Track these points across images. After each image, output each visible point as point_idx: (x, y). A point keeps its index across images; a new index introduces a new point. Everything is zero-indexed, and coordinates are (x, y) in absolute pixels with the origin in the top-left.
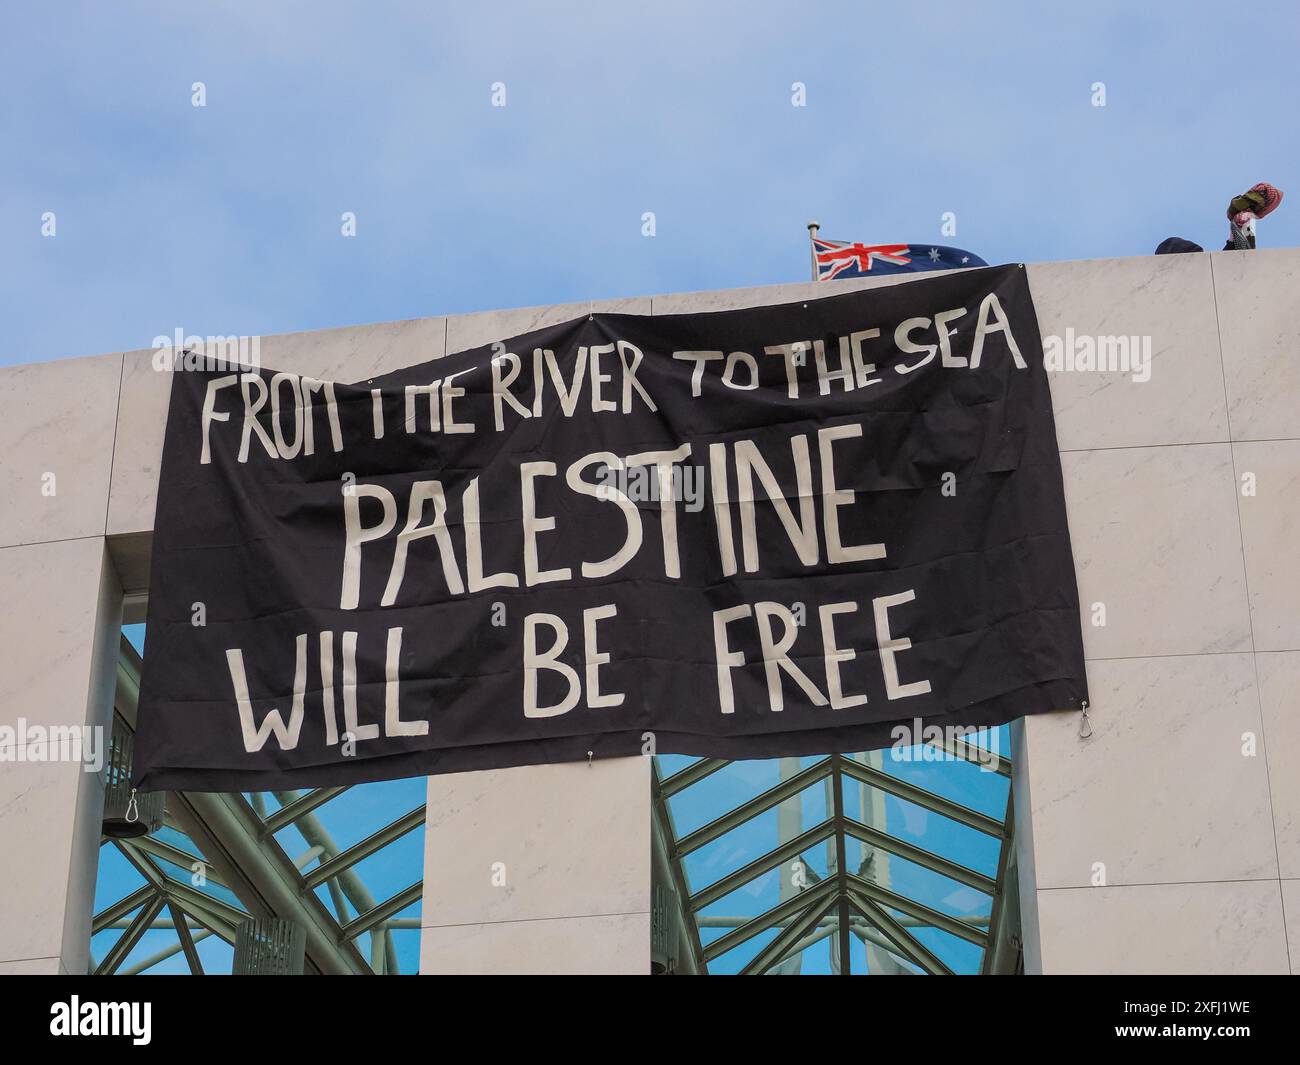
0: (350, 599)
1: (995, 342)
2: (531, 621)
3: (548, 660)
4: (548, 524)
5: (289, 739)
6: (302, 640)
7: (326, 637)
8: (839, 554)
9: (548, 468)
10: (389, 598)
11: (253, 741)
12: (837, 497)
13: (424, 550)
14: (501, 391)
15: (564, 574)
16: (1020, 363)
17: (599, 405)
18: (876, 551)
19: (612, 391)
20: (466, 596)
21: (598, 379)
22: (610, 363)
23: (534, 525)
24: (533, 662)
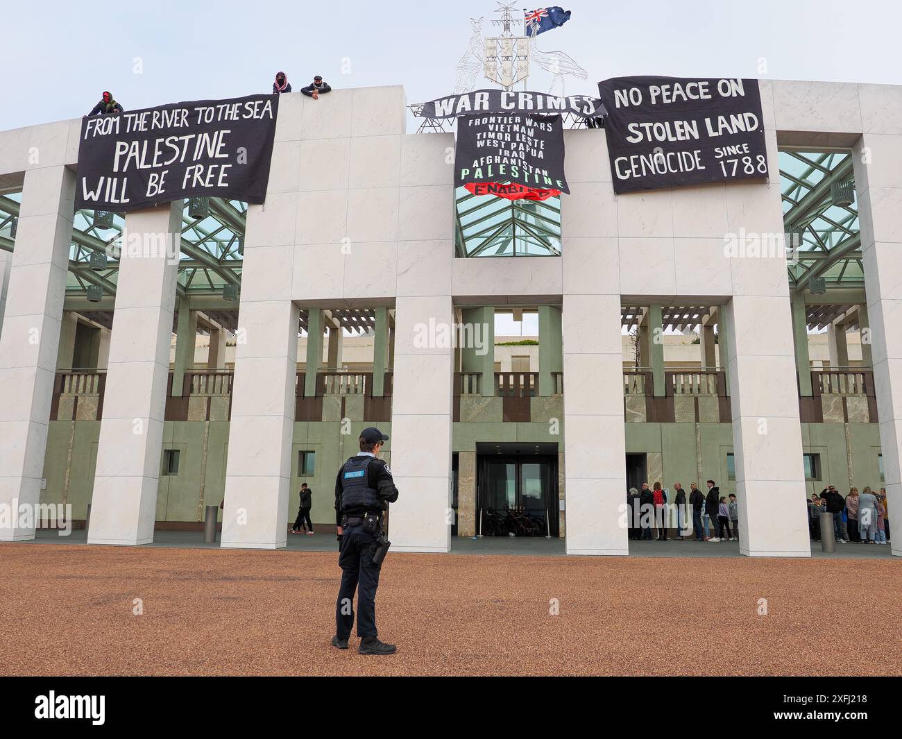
0: (116, 169)
1: (267, 112)
2: (152, 175)
3: (153, 184)
4: (160, 153)
5: (95, 198)
6: (102, 179)
7: (109, 179)
8: (218, 156)
9: (162, 140)
10: (125, 170)
11: (86, 197)
12: (221, 144)
13: (133, 158)
14: (155, 121)
15: (161, 165)
16: (271, 117)
17: (176, 125)
18: (227, 156)
19: (179, 122)
20: (140, 169)
21: (176, 118)
22: (179, 114)
23: (157, 153)
24: (150, 184)
